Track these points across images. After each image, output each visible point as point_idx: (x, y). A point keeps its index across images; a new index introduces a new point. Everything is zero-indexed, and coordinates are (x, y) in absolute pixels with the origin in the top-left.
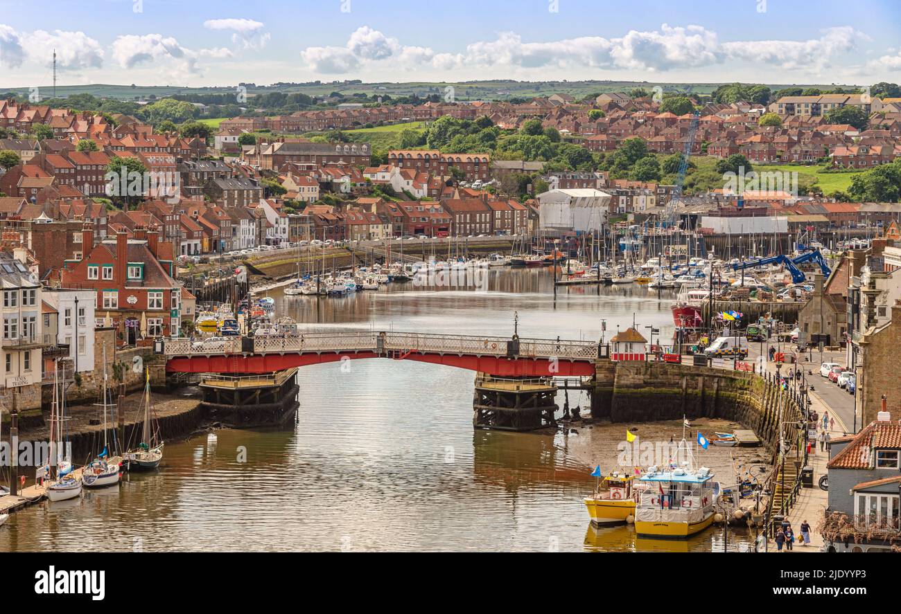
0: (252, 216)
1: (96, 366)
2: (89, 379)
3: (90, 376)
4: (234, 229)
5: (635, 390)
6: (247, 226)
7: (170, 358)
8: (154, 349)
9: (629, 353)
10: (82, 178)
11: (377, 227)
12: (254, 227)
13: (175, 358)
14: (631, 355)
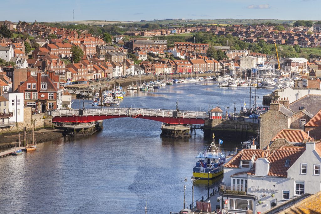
0: (121, 65)
1: (24, 120)
2: (21, 125)
3: (22, 124)
4: (114, 70)
5: (219, 129)
6: (118, 69)
7: (54, 117)
8: (48, 114)
9: (216, 116)
10: (61, 52)
11: (166, 69)
12: (121, 69)
13: (55, 117)
14: (217, 117)
